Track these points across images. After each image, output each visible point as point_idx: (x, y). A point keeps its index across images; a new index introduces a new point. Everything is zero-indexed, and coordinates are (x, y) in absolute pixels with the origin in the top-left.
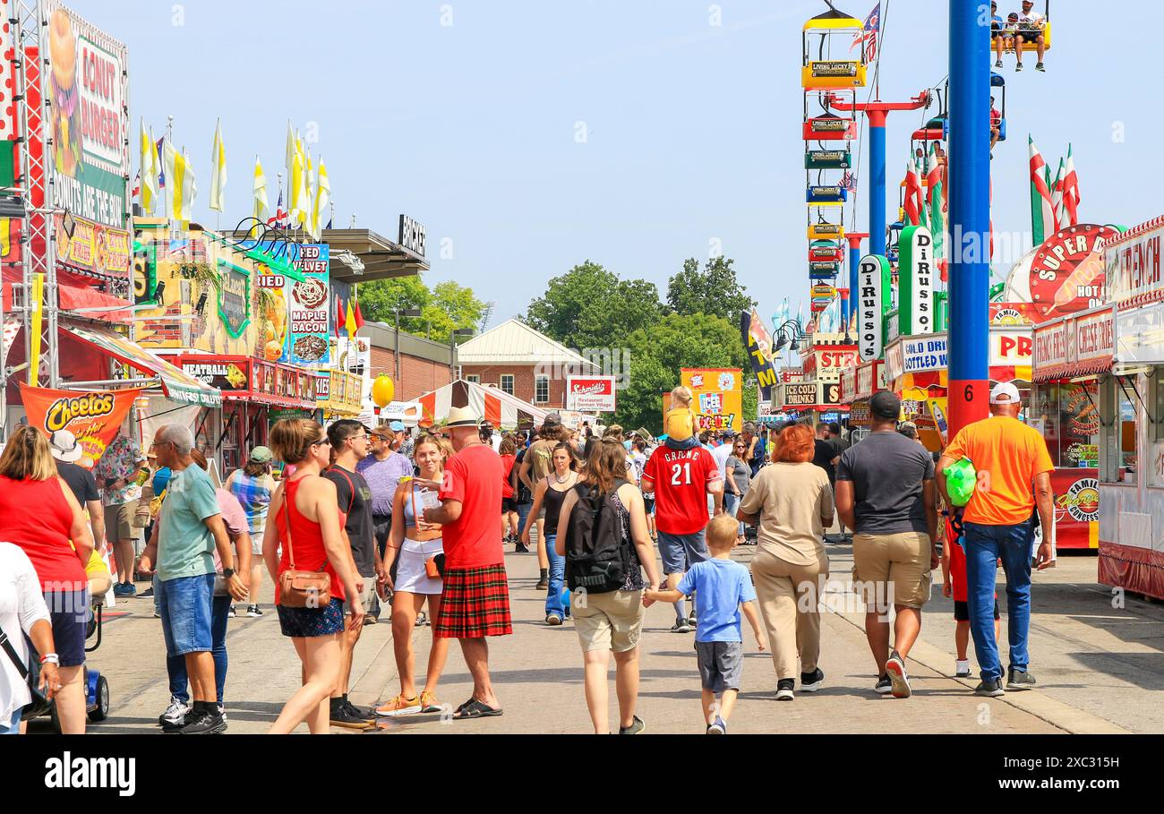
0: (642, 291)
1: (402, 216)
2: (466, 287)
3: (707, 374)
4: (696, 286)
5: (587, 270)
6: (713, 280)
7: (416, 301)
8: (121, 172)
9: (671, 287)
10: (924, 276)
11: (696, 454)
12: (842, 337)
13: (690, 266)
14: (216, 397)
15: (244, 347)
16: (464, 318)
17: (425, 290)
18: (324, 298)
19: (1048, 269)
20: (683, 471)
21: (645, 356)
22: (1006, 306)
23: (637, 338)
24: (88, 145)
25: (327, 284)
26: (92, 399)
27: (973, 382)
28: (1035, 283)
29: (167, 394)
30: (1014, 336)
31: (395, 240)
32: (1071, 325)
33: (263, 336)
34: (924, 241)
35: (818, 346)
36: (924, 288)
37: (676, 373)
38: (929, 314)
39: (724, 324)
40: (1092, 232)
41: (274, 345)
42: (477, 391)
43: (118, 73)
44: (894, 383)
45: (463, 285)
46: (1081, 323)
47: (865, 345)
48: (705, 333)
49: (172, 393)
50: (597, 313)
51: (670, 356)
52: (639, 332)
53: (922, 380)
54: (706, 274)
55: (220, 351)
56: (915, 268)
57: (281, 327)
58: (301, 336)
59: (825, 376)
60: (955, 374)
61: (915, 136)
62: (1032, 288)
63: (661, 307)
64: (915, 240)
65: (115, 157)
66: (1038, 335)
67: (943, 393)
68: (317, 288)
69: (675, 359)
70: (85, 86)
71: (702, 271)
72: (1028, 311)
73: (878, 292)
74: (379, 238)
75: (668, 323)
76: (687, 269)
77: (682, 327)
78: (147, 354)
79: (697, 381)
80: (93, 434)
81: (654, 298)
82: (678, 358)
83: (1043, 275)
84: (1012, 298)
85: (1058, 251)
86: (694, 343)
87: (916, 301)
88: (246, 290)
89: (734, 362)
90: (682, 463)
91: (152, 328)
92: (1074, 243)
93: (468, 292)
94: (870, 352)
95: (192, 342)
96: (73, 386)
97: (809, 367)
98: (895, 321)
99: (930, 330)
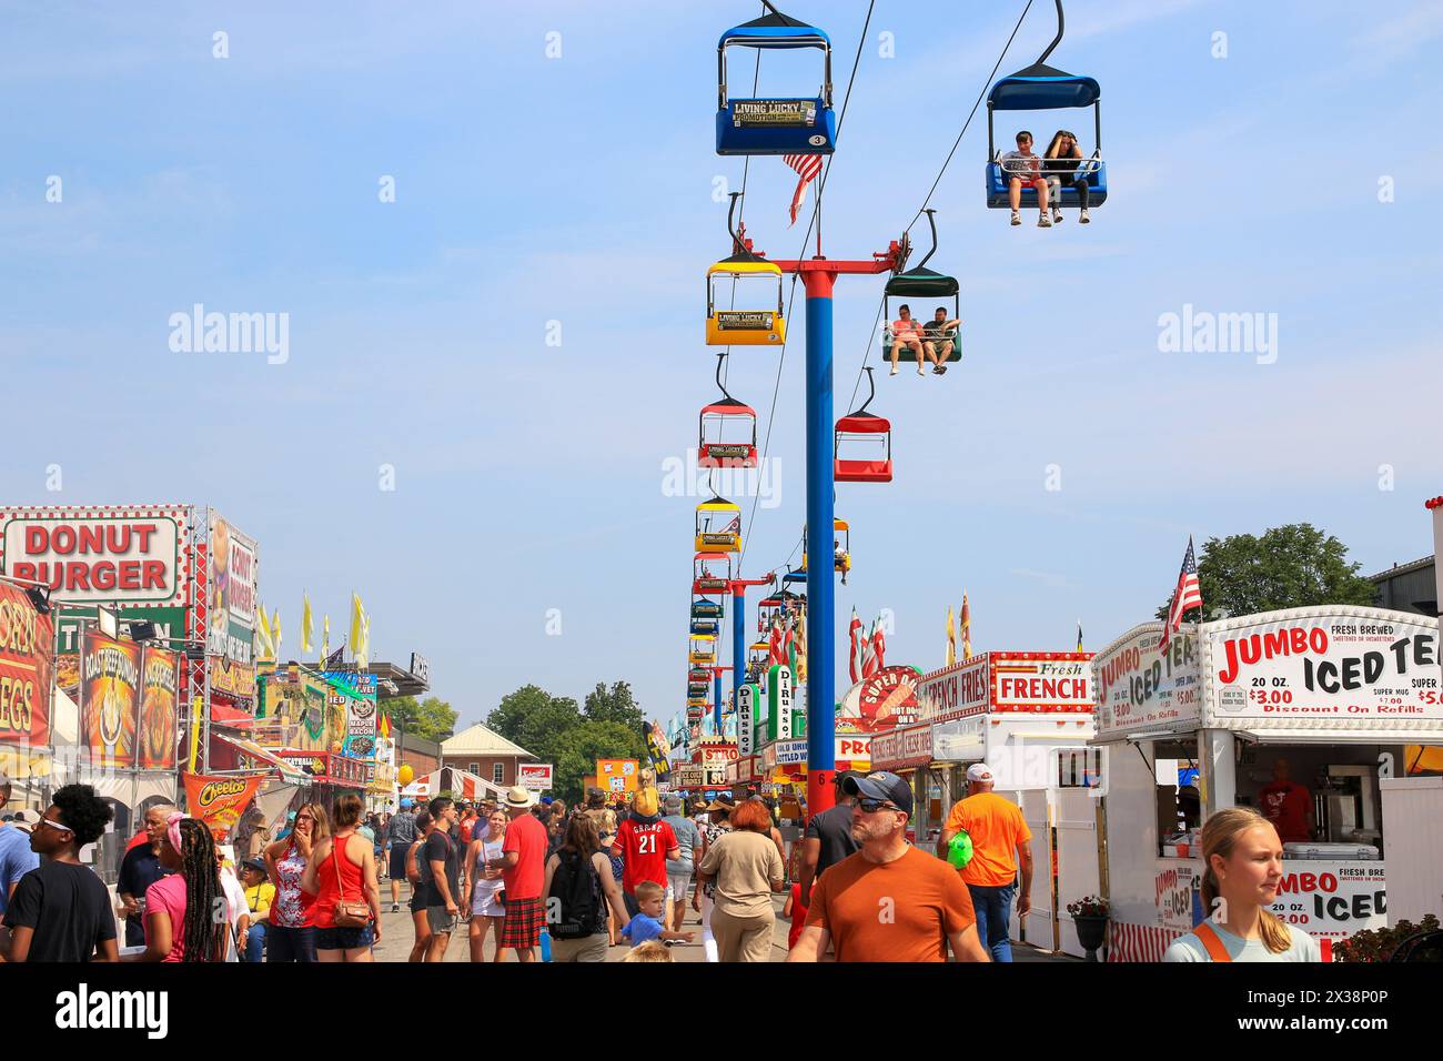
0: (567, 705)
1: (413, 654)
2: (445, 702)
3: (616, 763)
4: (605, 701)
5: (529, 691)
6: (616, 697)
7: (408, 711)
8: (251, 627)
9: (587, 702)
10: (785, 699)
11: (660, 826)
12: (720, 739)
13: (600, 689)
14: (309, 781)
15: (319, 746)
16: (443, 724)
17: (416, 704)
18: (373, 711)
19: (871, 696)
20: (649, 841)
21: (571, 751)
22: (845, 720)
23: (564, 738)
24: (233, 609)
25: (374, 702)
26: (232, 782)
27: (824, 772)
28: (863, 705)
29: (282, 778)
30: (850, 741)
31: (408, 671)
32: (899, 734)
33: (332, 738)
34: (786, 675)
35: (703, 745)
36: (785, 707)
37: (594, 764)
38: (789, 725)
39: (623, 728)
40: (900, 671)
41: (337, 744)
42: (458, 776)
43: (252, 561)
44: (768, 771)
45: (442, 701)
46: (907, 733)
47: (743, 745)
48: (611, 734)
49: (286, 779)
50: (536, 718)
51: (588, 750)
52: (566, 733)
53: (790, 770)
54: (611, 694)
55: (305, 749)
56: (780, 693)
57: (342, 732)
58: (356, 737)
59: (708, 766)
60: (813, 765)
61: (761, 604)
62: (861, 707)
63: (580, 716)
64: (780, 675)
65: (248, 617)
66: (875, 740)
67: (802, 778)
68: (368, 704)
69: (593, 753)
70: (234, 570)
71: (609, 691)
72: (858, 724)
73: (751, 709)
74: (396, 668)
75: (586, 728)
76: (598, 690)
77: (596, 731)
78: (265, 750)
79: (608, 768)
80: (232, 807)
81: (575, 710)
82: (594, 751)
83: (868, 700)
84: (847, 715)
85: (878, 683)
86: (604, 740)
87: (781, 715)
88: (323, 706)
89: (632, 755)
90: (649, 834)
91: (261, 733)
92: (888, 678)
93: (446, 705)
94: (745, 750)
95: (289, 742)
96: (218, 774)
97: (697, 758)
98: (763, 729)
99: (789, 737)
